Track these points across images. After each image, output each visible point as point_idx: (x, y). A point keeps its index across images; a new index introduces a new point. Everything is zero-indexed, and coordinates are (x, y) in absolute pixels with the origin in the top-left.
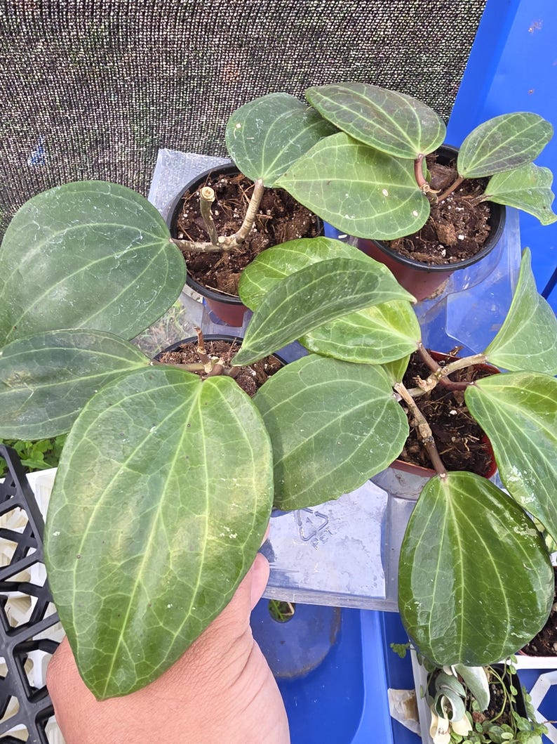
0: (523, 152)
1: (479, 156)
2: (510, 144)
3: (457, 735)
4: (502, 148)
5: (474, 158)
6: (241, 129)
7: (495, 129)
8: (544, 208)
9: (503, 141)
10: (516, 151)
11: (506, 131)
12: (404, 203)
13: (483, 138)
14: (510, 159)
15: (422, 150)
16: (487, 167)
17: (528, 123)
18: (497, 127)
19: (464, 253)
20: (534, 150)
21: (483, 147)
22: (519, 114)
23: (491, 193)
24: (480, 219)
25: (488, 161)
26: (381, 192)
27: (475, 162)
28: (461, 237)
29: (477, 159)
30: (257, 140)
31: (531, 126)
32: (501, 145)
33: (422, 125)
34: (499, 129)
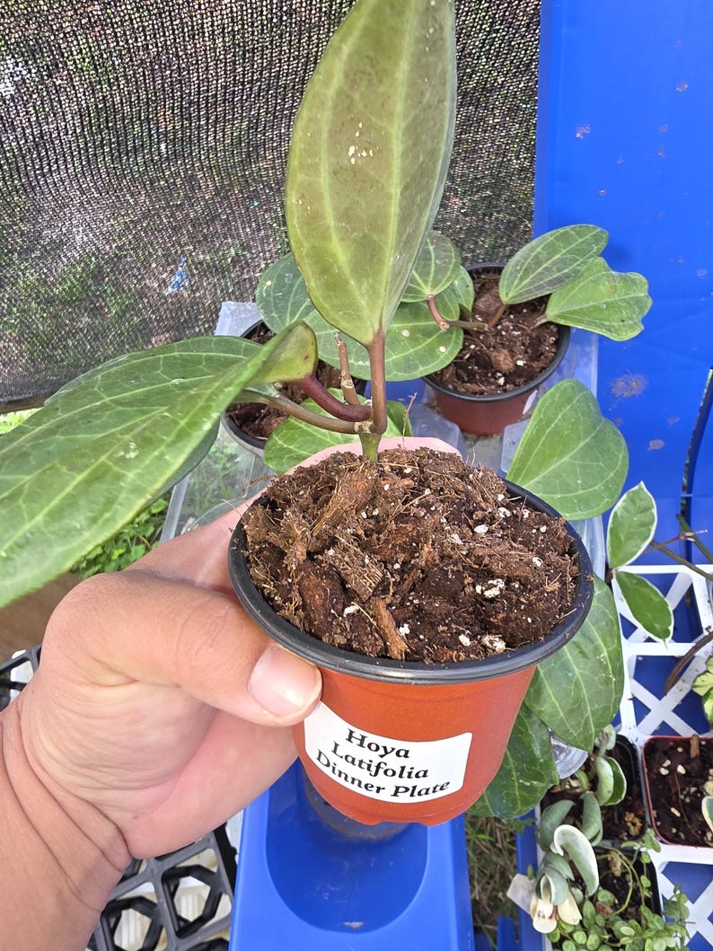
0: (566, 271)
1: (522, 279)
2: (554, 263)
3: (566, 924)
4: (546, 269)
5: (516, 282)
6: (270, 286)
7: (539, 249)
8: (623, 321)
9: (547, 261)
10: (559, 271)
11: (550, 249)
12: (429, 340)
13: (526, 259)
14: (550, 281)
15: (431, 291)
16: (526, 291)
17: (577, 237)
18: (542, 246)
19: (522, 380)
20: (579, 268)
21: (525, 269)
22: (568, 228)
23: (552, 313)
24: (545, 341)
25: (530, 284)
26: (400, 334)
27: (516, 287)
28: (520, 363)
29: (520, 283)
30: (284, 295)
31: (581, 240)
32: (545, 266)
33: (436, 264)
34: (543, 249)
